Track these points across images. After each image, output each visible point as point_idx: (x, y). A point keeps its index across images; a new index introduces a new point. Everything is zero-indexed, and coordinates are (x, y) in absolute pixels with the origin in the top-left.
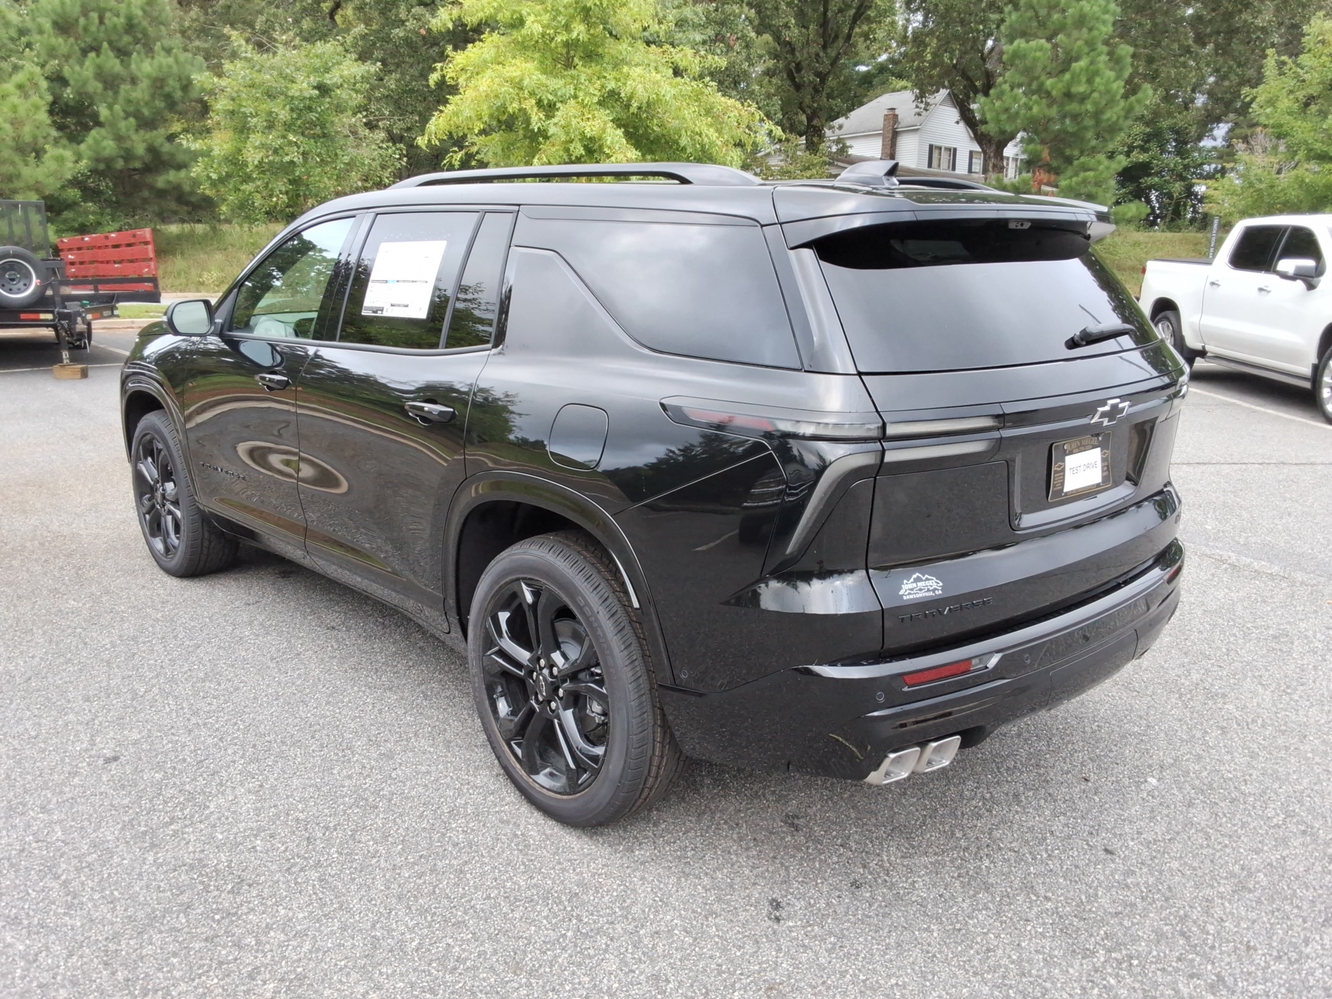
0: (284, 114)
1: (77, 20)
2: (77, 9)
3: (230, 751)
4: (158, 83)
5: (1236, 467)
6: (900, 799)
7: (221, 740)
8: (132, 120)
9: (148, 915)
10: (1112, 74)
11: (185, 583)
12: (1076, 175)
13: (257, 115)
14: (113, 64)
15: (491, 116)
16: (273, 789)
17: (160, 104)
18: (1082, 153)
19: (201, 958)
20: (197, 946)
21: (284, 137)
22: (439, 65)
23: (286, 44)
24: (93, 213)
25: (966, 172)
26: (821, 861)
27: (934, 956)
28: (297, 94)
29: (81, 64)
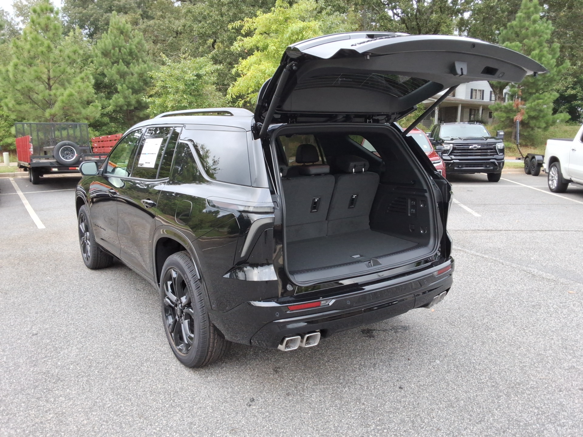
0: (182, 87)
1: (110, 51)
2: (111, 47)
3: (77, 334)
4: (141, 75)
5: (562, 232)
6: (325, 363)
7: (76, 330)
8: (130, 90)
9: (21, 389)
10: (550, 56)
11: (93, 271)
12: (534, 101)
13: (172, 87)
14: (124, 68)
15: (255, 86)
16: (86, 348)
17: (141, 83)
18: (537, 91)
19: (32, 404)
20: (33, 400)
21: (182, 96)
22: (236, 66)
23: (185, 58)
24: (114, 127)
25: (488, 100)
26: (279, 385)
27: (304, 423)
28: (188, 79)
29: (111, 68)
